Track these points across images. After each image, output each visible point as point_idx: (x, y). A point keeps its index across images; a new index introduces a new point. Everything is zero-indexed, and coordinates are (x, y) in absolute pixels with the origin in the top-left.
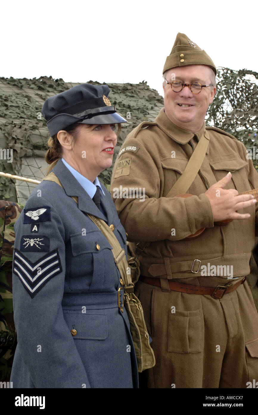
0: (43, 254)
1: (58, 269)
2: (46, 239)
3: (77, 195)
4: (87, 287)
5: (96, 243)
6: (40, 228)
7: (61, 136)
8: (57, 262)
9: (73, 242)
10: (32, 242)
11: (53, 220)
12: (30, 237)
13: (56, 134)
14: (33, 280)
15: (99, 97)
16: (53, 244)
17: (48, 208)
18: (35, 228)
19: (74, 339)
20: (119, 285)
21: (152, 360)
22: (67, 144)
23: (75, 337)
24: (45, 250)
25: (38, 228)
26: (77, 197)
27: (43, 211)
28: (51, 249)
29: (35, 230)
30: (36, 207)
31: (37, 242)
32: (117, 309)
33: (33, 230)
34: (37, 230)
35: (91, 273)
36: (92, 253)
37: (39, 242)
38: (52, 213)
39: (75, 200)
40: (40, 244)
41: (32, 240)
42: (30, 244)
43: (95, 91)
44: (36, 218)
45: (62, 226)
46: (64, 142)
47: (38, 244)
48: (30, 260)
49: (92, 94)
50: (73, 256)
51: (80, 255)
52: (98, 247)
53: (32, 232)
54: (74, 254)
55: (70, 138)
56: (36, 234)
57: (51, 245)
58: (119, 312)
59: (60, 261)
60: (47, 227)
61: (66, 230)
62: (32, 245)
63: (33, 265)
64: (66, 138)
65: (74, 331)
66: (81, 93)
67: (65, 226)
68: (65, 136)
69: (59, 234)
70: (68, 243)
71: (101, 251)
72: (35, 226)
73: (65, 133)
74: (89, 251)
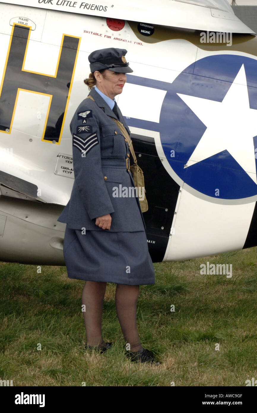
0: (89, 134)
1: (97, 142)
2: (91, 127)
3: (104, 107)
4: (110, 155)
5: (115, 131)
6: (87, 121)
7: (96, 74)
8: (96, 138)
9: (103, 129)
10: (83, 129)
11: (93, 117)
12: (82, 126)
13: (94, 72)
14: (85, 147)
15: (120, 57)
16: (95, 129)
17: (91, 111)
18: (85, 121)
19: (105, 182)
20: (127, 157)
21: (146, 207)
22: (99, 79)
23: (106, 181)
24: (91, 132)
25: (86, 122)
26: (104, 108)
27: (88, 112)
28: (93, 132)
29: (85, 123)
30: (84, 110)
31: (86, 128)
32: (126, 170)
33: (84, 123)
34: (85, 122)
35: (113, 147)
36: (113, 135)
37: (87, 128)
38: (93, 113)
39: (103, 108)
40: (88, 129)
41: (83, 127)
42: (82, 130)
43: (118, 53)
44: (85, 116)
45: (98, 120)
46: (97, 77)
47: (87, 129)
48: (83, 137)
49: (116, 55)
50: (103, 137)
51: (107, 136)
52: (116, 133)
53: (83, 123)
54: (104, 136)
55: (101, 76)
56: (85, 124)
57: (93, 130)
58: (127, 171)
59: (97, 138)
60: (90, 120)
61: (100, 123)
62: (83, 130)
63: (84, 140)
64: (99, 75)
65: (106, 177)
66: (110, 53)
67: (99, 121)
68: (98, 74)
69: (97, 124)
70: (101, 129)
71: (117, 135)
72: (85, 120)
73: (98, 73)
74: (111, 134)
